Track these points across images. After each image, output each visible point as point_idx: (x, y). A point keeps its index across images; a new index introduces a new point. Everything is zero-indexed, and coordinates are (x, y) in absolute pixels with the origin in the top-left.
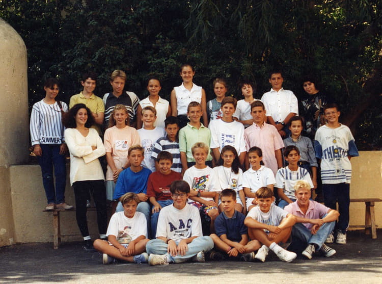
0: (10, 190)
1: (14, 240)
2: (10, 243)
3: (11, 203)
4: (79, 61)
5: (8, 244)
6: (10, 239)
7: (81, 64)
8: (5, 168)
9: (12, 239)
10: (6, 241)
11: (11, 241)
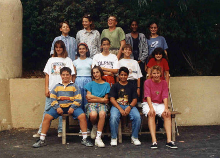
0: (9, 94)
1: (11, 126)
2: (9, 128)
3: (10, 103)
4: (55, 14)
5: (7, 129)
6: (9, 126)
7: (56, 15)
8: (6, 80)
9: (10, 126)
10: (6, 127)
11: (9, 127)
